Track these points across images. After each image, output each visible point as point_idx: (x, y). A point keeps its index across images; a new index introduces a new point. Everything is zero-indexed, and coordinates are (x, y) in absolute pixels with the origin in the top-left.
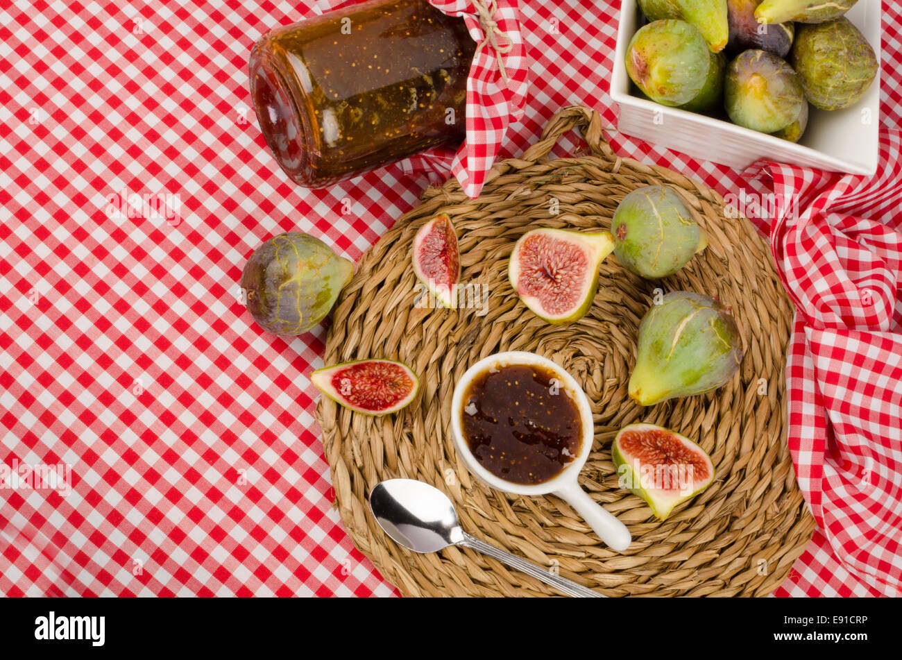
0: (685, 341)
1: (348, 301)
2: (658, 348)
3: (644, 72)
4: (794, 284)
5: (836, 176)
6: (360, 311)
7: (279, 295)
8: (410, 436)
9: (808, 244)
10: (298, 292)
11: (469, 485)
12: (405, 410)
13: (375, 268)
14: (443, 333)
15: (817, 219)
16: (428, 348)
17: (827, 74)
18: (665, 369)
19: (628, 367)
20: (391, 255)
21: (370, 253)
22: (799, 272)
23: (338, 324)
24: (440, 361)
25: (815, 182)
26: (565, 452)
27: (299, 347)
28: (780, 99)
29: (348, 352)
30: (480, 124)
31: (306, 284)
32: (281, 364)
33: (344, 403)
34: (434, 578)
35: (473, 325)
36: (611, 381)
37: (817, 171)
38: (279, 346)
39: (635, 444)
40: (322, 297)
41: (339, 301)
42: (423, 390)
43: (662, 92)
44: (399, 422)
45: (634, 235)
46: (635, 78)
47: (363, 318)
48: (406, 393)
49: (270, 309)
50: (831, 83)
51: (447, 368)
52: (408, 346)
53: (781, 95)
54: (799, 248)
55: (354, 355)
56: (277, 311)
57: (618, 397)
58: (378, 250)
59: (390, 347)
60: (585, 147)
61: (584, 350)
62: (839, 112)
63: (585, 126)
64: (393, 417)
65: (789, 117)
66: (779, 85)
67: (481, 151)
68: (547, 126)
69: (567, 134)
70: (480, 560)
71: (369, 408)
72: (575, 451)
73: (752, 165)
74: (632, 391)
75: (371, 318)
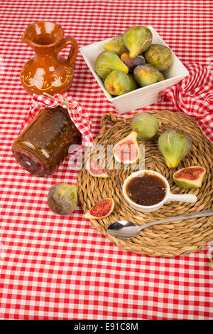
0: (172, 142)
1: (81, 195)
2: (167, 149)
3: (113, 89)
4: (190, 113)
5: (180, 83)
6: (85, 195)
7: (61, 201)
8: (121, 215)
9: (186, 102)
10: (66, 197)
11: (145, 216)
12: (114, 209)
13: (82, 183)
14: (110, 186)
15: (183, 96)
16: (110, 192)
17: (159, 59)
18: (173, 153)
19: (164, 163)
20: (84, 178)
21: (78, 182)
22: (189, 110)
23: (82, 202)
24: (115, 193)
25: (176, 88)
26: (163, 189)
27: (76, 215)
28: (151, 72)
29: (90, 207)
30: (82, 127)
31: (66, 194)
32: (75, 222)
33: (97, 218)
34: (154, 245)
35: (117, 179)
36: (162, 169)
37: (175, 85)
38: (71, 218)
39: (179, 176)
40: (73, 195)
41: (78, 197)
42: (116, 202)
43: (121, 90)
44: (115, 214)
45: (140, 129)
46: (112, 93)
47: (87, 196)
48: (111, 204)
49: (61, 207)
50: (161, 60)
51: (118, 194)
52: (104, 195)
53: (151, 71)
54: (184, 105)
55: (92, 206)
56: (63, 206)
57: (167, 171)
58: (79, 179)
59: (100, 198)
60: (114, 123)
61: (150, 166)
62: (169, 67)
63: (110, 119)
64: (113, 214)
65: (157, 75)
66: (148, 69)
67: (87, 133)
68: (100, 125)
69: (107, 123)
70: (162, 232)
71: (105, 215)
72: (165, 186)
73: (159, 98)
74: (169, 166)
75: (90, 195)
